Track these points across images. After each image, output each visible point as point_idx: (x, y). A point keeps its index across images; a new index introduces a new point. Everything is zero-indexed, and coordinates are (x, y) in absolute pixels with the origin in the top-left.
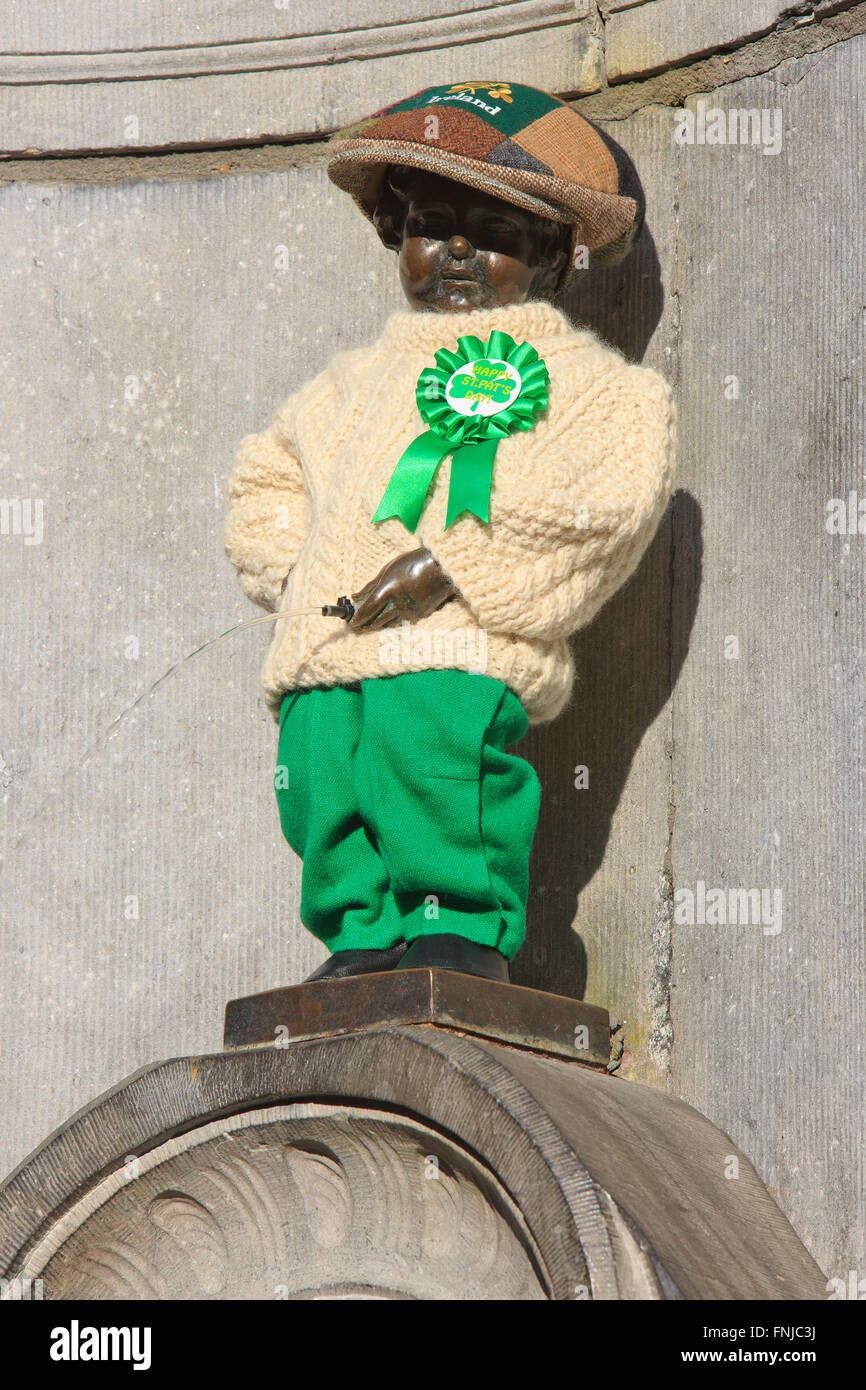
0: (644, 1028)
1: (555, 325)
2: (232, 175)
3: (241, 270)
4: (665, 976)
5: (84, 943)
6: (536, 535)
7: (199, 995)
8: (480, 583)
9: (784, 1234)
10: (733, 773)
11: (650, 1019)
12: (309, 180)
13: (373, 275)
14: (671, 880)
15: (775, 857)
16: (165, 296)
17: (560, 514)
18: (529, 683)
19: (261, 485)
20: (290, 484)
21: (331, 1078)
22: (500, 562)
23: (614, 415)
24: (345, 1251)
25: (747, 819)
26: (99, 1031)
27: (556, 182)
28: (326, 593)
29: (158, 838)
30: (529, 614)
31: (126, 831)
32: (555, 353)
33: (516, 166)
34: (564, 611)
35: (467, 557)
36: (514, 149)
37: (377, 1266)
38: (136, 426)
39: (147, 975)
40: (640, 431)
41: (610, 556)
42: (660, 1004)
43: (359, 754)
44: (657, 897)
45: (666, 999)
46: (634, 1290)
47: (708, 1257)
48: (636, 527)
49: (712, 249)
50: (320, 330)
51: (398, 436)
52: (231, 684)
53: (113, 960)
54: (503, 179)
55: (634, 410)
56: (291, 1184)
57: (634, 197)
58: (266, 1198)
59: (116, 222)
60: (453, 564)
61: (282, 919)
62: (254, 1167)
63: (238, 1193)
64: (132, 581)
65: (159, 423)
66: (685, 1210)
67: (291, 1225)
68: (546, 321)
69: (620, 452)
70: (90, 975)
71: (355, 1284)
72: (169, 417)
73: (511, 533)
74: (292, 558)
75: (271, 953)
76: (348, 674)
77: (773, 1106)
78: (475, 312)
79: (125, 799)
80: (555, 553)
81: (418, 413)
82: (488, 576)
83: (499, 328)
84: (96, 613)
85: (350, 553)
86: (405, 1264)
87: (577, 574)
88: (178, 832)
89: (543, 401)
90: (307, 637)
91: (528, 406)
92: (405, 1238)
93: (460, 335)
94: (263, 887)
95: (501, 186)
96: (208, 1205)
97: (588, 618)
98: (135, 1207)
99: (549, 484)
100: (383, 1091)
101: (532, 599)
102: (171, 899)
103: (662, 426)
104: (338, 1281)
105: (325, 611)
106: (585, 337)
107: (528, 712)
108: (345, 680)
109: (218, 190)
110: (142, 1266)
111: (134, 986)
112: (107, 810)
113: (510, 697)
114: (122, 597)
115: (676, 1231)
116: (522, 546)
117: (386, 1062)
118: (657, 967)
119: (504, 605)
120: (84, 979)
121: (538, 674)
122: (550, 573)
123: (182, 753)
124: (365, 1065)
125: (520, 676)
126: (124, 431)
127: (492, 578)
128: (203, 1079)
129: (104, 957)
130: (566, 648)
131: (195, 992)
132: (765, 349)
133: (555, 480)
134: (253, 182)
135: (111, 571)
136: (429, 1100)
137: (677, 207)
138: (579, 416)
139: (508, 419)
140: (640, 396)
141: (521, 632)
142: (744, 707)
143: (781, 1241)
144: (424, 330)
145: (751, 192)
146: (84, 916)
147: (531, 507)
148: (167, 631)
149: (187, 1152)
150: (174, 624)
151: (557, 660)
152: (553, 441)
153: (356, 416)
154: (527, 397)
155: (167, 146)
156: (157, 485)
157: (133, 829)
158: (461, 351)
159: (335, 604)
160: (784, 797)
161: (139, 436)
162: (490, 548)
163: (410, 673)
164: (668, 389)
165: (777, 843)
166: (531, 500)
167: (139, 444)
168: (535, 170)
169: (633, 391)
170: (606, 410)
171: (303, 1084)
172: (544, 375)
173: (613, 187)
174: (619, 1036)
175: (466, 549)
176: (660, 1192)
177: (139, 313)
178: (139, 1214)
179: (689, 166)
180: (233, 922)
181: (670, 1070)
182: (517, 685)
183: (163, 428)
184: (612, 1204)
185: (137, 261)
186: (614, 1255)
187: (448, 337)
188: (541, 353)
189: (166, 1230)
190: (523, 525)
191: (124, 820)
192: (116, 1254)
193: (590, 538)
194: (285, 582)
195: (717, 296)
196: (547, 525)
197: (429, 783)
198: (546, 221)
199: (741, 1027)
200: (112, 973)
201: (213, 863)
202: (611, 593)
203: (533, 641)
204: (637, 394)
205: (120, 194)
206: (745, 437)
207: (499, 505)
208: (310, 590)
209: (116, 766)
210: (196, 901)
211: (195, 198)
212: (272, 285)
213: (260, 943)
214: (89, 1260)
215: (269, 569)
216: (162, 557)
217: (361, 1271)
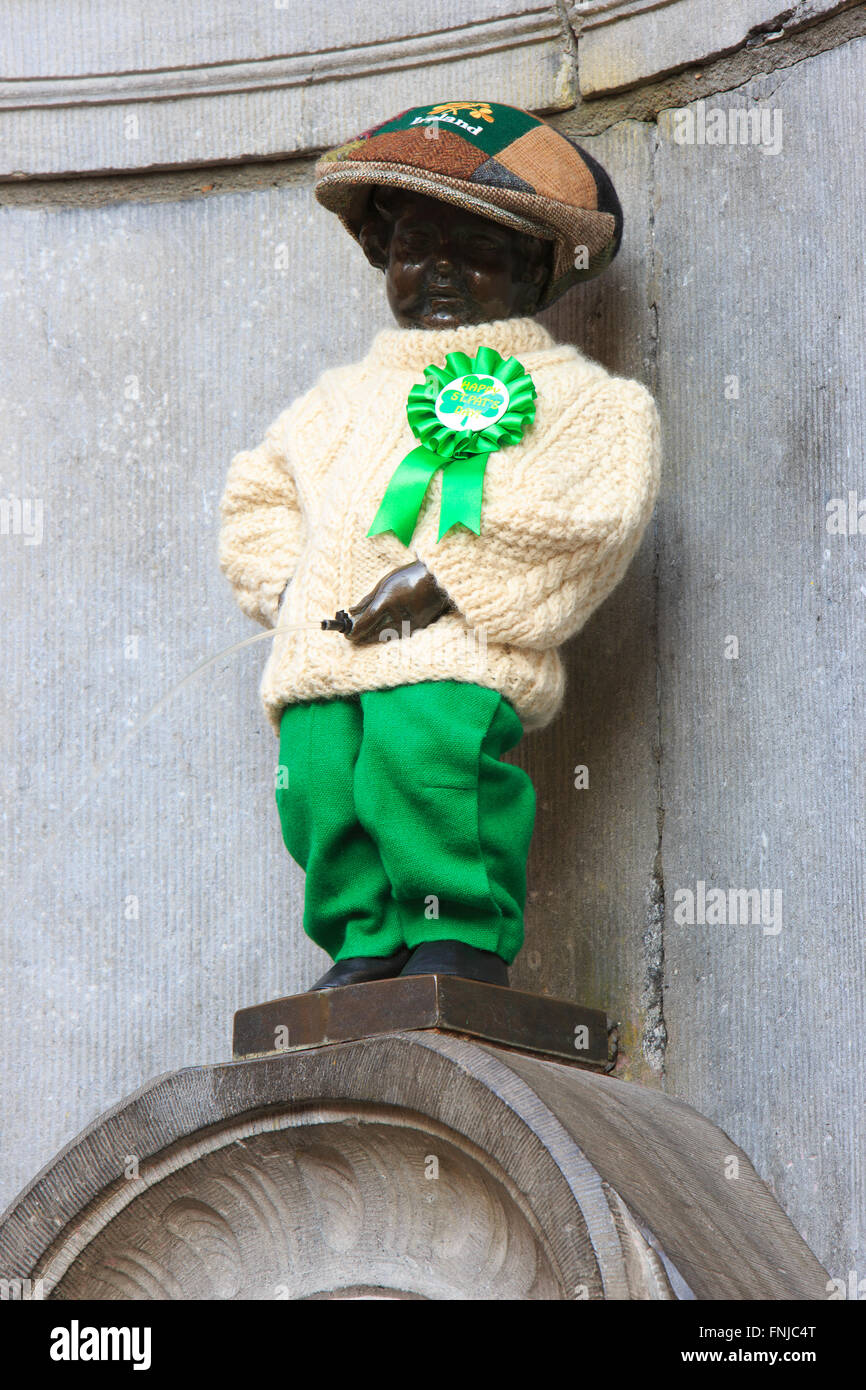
0: (638, 1029)
1: (538, 340)
2: (214, 195)
3: (225, 289)
4: (658, 978)
5: (86, 956)
6: (528, 547)
7: (200, 1006)
8: (475, 595)
9: (784, 1228)
10: (721, 776)
11: (644, 1021)
12: (291, 199)
13: (355, 292)
14: (661, 883)
15: (763, 858)
16: (152, 317)
17: (550, 526)
18: (524, 692)
19: (255, 502)
20: (283, 501)
21: (341, 1084)
22: (494, 574)
23: (599, 427)
24: (357, 1254)
25: (735, 821)
26: (103, 1043)
27: (538, 199)
28: (324, 607)
29: (157, 851)
30: (523, 624)
31: (125, 846)
32: (540, 367)
33: (500, 185)
34: (556, 620)
35: (461, 570)
36: (497, 169)
37: (388, 1268)
38: (125, 445)
39: (148, 986)
40: (624, 443)
41: (599, 566)
42: (652, 1005)
43: (360, 764)
44: (648, 901)
45: (659, 1001)
46: (643, 1285)
47: (713, 1252)
48: (624, 536)
49: (688, 262)
50: (304, 346)
51: (390, 452)
52: (224, 697)
53: (115, 972)
54: (486, 198)
55: (619, 422)
56: (303, 1189)
57: (612, 213)
58: (278, 1203)
59: (102, 243)
60: (448, 576)
61: (280, 929)
62: (265, 1173)
63: (251, 1199)
64: (125, 597)
65: (148, 442)
66: (689, 1207)
67: (303, 1230)
68: (531, 336)
69: (606, 462)
70: (93, 988)
71: (368, 1287)
72: (157, 435)
73: (503, 546)
74: (286, 573)
75: (270, 963)
76: (345, 687)
77: (767, 1103)
78: (461, 328)
79: (123, 813)
80: (547, 565)
81: (409, 429)
82: (482, 588)
83: (486, 343)
84: (90, 629)
85: (345, 568)
86: (416, 1266)
87: (567, 584)
88: (176, 844)
89: (531, 416)
90: (306, 651)
91: (517, 419)
92: (418, 1240)
93: (448, 351)
94: (261, 897)
95: (486, 205)
96: (221, 1211)
97: (577, 627)
98: (150, 1215)
99: (539, 496)
100: (393, 1095)
101: (525, 610)
102: (171, 911)
103: (647, 437)
104: (351, 1283)
105: (324, 625)
106: (568, 351)
107: (522, 720)
108: (344, 693)
109: (201, 210)
110: (158, 1273)
111: (137, 998)
112: (106, 825)
113: (505, 708)
114: (116, 614)
115: (682, 1227)
116: (514, 558)
117: (395, 1067)
118: (650, 969)
119: (498, 616)
120: (87, 991)
121: (532, 683)
122: (541, 582)
123: (178, 767)
124: (375, 1071)
125: (515, 686)
126: (114, 449)
127: (486, 589)
128: (215, 1087)
129: (106, 970)
130: (557, 657)
131: (196, 1003)
132: (743, 359)
133: (544, 492)
134: (236, 201)
135: (104, 588)
136: (439, 1104)
137: (652, 220)
138: (565, 428)
139: (497, 433)
140: (624, 408)
141: (515, 643)
142: (730, 711)
143: (781, 1235)
144: (412, 346)
145: (726, 206)
146: (86, 929)
147: (523, 520)
148: (161, 646)
149: (200, 1160)
150: (168, 640)
151: (549, 669)
152: (541, 454)
153: (348, 433)
154: (514, 411)
155: (150, 168)
156: (148, 502)
157: (132, 842)
158: (449, 366)
159: (333, 618)
160: (771, 799)
161: (128, 455)
162: (483, 561)
163: (408, 685)
164: (651, 400)
165: (765, 845)
166: (521, 512)
167: (128, 462)
168: (518, 189)
169: (617, 403)
170: (592, 422)
171: (314, 1090)
172: (530, 387)
173: (593, 203)
174: (613, 1038)
175: (460, 562)
176: (664, 1188)
177: (126, 333)
178: (155, 1222)
179: (664, 180)
180: (233, 932)
181: (664, 1070)
182: (511, 695)
183: (153, 446)
184: (619, 1201)
185: (123, 283)
186: (623, 1251)
187: (436, 354)
188: (527, 366)
189: (180, 1236)
190: (514, 538)
191: (123, 834)
192: (132, 1262)
193: (579, 548)
194: (280, 598)
195: (694, 307)
196: (539, 537)
197: (428, 793)
198: (529, 238)
199: (733, 1027)
200: (115, 986)
201: (212, 874)
202: (598, 603)
203: (526, 651)
204: (621, 406)
205: (105, 216)
206: (725, 446)
207: (491, 518)
208: (308, 605)
209: (114, 780)
210: (195, 913)
211: (179, 219)
212: (256, 303)
213: (259, 952)
214: (107, 1268)
215: (264, 584)
216: (153, 573)
217: (373, 1273)
